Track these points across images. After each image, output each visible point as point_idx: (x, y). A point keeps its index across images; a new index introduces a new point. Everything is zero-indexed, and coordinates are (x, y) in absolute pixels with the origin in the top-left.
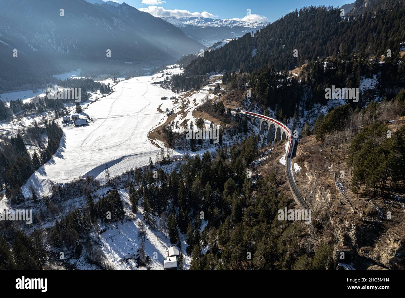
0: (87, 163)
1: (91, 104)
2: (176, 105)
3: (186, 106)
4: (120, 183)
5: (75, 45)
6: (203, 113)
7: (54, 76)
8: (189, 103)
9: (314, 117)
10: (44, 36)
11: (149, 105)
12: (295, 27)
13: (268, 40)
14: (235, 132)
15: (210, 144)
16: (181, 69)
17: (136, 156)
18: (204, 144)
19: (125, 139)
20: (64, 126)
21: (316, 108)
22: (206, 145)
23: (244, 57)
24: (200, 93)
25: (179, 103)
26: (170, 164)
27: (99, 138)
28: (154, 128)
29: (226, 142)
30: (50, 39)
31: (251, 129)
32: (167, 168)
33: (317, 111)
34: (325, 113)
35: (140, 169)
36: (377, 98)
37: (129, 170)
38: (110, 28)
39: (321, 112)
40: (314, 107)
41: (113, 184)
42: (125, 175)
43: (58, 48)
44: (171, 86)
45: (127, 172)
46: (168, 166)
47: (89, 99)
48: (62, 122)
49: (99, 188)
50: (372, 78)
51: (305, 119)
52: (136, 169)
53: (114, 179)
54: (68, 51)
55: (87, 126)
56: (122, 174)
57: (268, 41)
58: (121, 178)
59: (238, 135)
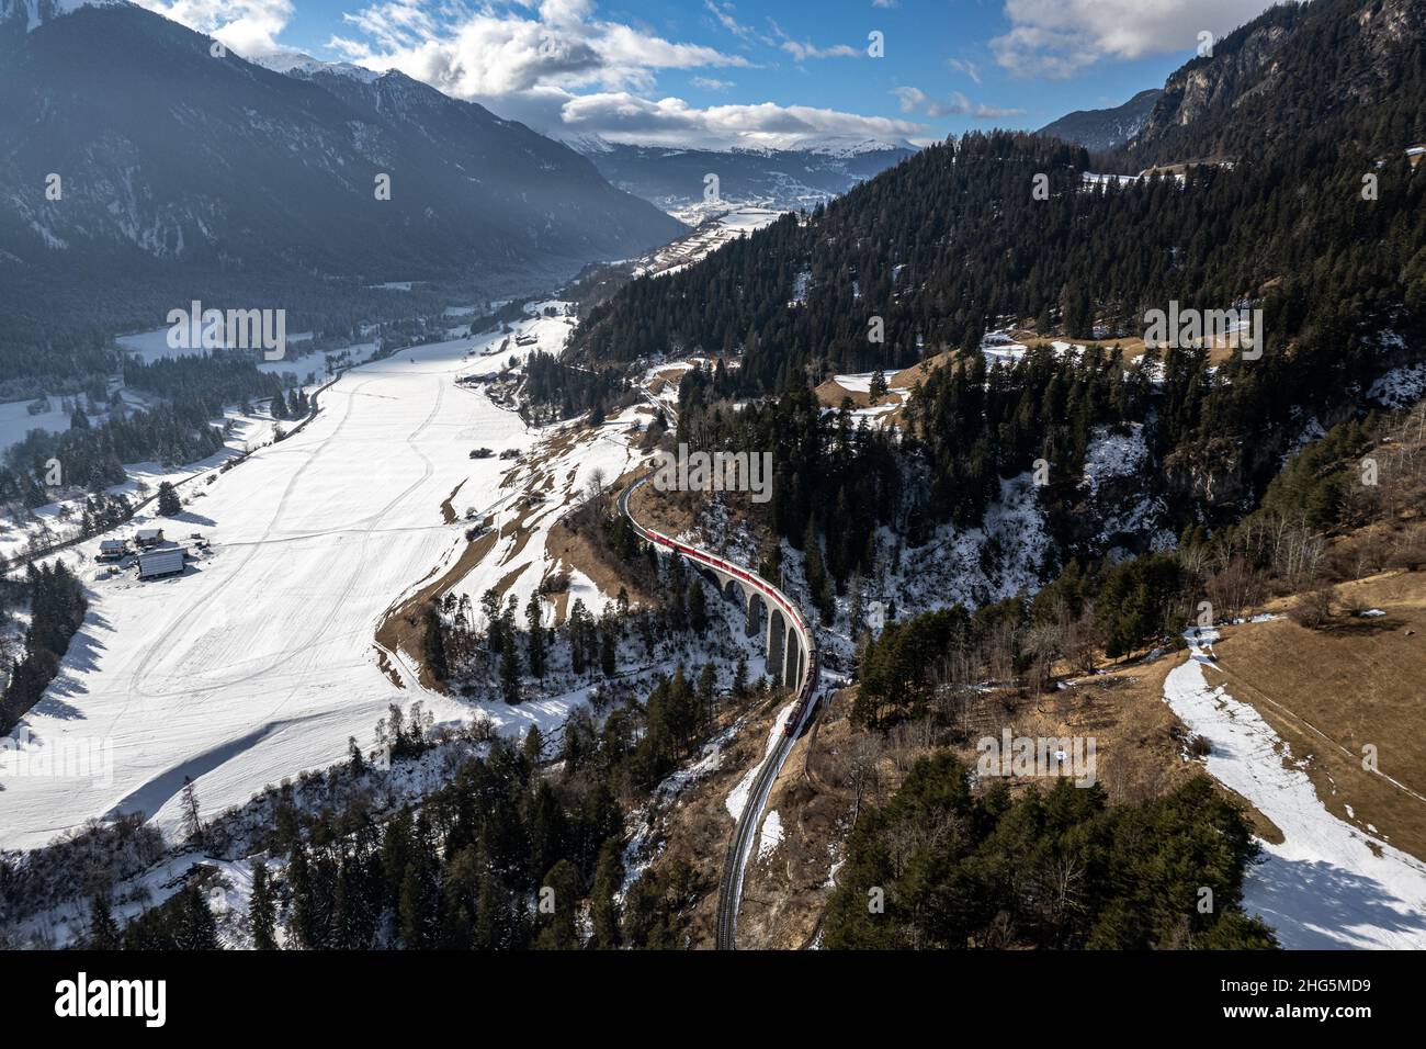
0: (135, 752)
1: (222, 472)
2: (508, 491)
3: (538, 499)
4: (238, 832)
5: (205, 225)
6: (579, 539)
7: (120, 341)
8: (551, 487)
9: (929, 574)
10: (93, 193)
11: (422, 481)
12: (938, 204)
13: (847, 245)
14: (662, 627)
15: (573, 676)
16: (568, 322)
17: (313, 723)
18: (551, 676)
19: (297, 645)
20: (101, 577)
21: (937, 543)
22: (558, 678)
23: (762, 306)
24: (599, 439)
25: (519, 484)
26: (424, 757)
27: (212, 637)
28: (409, 595)
29: (629, 668)
30: (117, 202)
31: (717, 617)
32: (410, 772)
33: (940, 553)
34: (966, 559)
35: (318, 777)
36: (1144, 504)
37: (278, 785)
38: (341, 161)
39: (954, 555)
40: (934, 537)
41: (212, 840)
42: (262, 801)
43: (145, 235)
44: (521, 395)
45: (269, 792)
46: (415, 763)
47: (227, 444)
48: (98, 559)
49: (159, 859)
50: (1127, 433)
51: (903, 580)
52: (303, 777)
53: (218, 822)
54: (180, 245)
55: (185, 580)
56: (249, 799)
57: (848, 248)
58: (243, 814)
59: (670, 638)
